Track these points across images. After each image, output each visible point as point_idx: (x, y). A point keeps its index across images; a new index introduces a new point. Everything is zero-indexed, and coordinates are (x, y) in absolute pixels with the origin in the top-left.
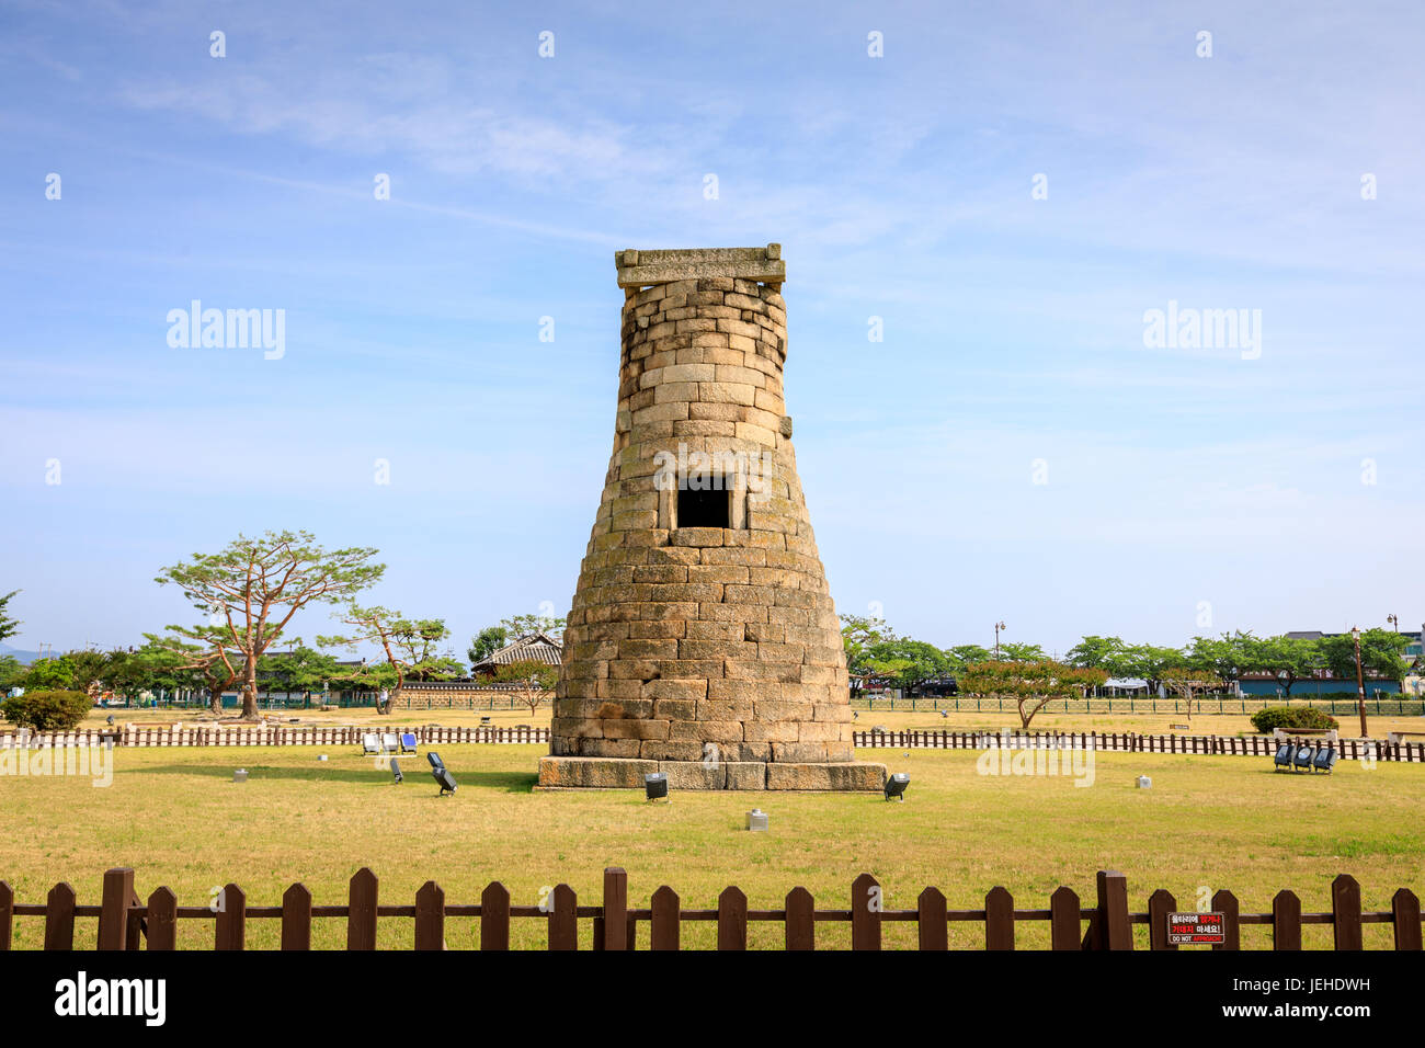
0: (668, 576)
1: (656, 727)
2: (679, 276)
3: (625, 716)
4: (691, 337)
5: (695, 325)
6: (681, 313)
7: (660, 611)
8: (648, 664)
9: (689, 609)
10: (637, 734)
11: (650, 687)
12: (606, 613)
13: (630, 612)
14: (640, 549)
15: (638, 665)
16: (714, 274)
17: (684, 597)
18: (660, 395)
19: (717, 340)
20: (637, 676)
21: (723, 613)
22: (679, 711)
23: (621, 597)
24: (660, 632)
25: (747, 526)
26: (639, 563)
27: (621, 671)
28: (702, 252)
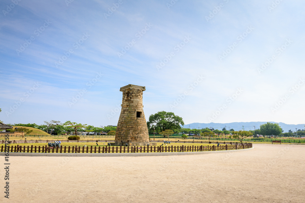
0: (138, 123)
1: (138, 139)
2: (136, 88)
3: (135, 138)
4: (137, 96)
5: (138, 94)
6: (136, 93)
7: (138, 127)
8: (137, 132)
9: (141, 127)
10: (136, 140)
11: (137, 135)
12: (131, 127)
13: (134, 127)
14: (134, 120)
15: (136, 133)
16: (139, 89)
17: (140, 125)
18: (134, 102)
19: (140, 97)
20: (136, 134)
21: (143, 127)
22: (141, 138)
23: (132, 125)
24: (138, 129)
25: (143, 118)
26: (134, 121)
27: (133, 133)
28: (138, 86)
